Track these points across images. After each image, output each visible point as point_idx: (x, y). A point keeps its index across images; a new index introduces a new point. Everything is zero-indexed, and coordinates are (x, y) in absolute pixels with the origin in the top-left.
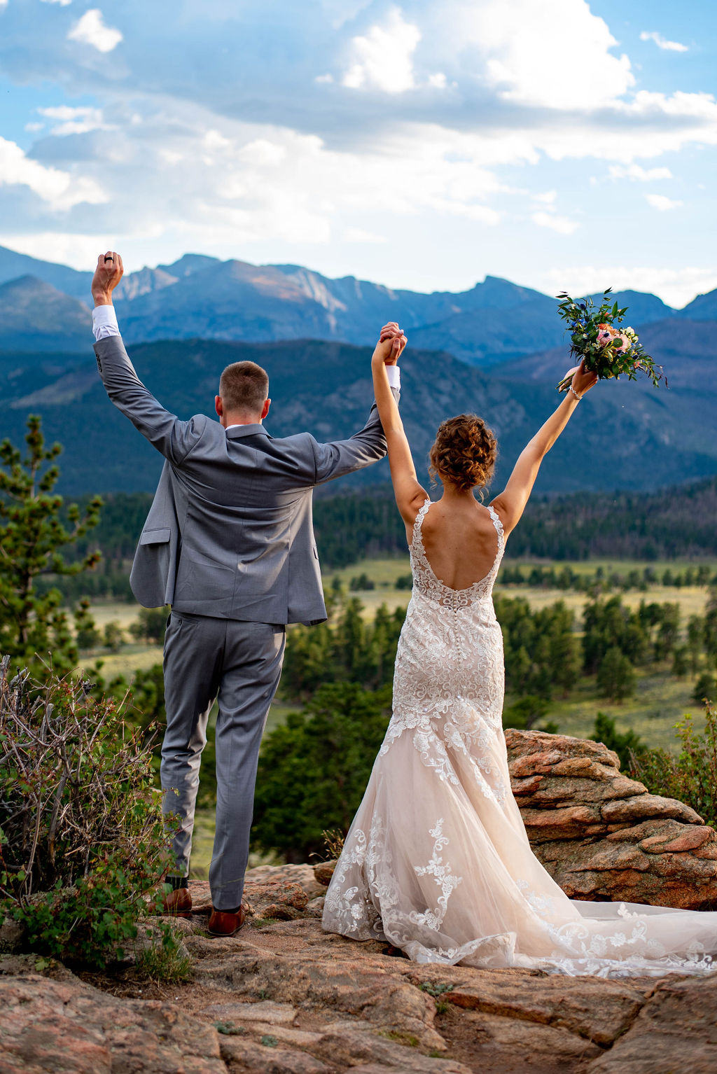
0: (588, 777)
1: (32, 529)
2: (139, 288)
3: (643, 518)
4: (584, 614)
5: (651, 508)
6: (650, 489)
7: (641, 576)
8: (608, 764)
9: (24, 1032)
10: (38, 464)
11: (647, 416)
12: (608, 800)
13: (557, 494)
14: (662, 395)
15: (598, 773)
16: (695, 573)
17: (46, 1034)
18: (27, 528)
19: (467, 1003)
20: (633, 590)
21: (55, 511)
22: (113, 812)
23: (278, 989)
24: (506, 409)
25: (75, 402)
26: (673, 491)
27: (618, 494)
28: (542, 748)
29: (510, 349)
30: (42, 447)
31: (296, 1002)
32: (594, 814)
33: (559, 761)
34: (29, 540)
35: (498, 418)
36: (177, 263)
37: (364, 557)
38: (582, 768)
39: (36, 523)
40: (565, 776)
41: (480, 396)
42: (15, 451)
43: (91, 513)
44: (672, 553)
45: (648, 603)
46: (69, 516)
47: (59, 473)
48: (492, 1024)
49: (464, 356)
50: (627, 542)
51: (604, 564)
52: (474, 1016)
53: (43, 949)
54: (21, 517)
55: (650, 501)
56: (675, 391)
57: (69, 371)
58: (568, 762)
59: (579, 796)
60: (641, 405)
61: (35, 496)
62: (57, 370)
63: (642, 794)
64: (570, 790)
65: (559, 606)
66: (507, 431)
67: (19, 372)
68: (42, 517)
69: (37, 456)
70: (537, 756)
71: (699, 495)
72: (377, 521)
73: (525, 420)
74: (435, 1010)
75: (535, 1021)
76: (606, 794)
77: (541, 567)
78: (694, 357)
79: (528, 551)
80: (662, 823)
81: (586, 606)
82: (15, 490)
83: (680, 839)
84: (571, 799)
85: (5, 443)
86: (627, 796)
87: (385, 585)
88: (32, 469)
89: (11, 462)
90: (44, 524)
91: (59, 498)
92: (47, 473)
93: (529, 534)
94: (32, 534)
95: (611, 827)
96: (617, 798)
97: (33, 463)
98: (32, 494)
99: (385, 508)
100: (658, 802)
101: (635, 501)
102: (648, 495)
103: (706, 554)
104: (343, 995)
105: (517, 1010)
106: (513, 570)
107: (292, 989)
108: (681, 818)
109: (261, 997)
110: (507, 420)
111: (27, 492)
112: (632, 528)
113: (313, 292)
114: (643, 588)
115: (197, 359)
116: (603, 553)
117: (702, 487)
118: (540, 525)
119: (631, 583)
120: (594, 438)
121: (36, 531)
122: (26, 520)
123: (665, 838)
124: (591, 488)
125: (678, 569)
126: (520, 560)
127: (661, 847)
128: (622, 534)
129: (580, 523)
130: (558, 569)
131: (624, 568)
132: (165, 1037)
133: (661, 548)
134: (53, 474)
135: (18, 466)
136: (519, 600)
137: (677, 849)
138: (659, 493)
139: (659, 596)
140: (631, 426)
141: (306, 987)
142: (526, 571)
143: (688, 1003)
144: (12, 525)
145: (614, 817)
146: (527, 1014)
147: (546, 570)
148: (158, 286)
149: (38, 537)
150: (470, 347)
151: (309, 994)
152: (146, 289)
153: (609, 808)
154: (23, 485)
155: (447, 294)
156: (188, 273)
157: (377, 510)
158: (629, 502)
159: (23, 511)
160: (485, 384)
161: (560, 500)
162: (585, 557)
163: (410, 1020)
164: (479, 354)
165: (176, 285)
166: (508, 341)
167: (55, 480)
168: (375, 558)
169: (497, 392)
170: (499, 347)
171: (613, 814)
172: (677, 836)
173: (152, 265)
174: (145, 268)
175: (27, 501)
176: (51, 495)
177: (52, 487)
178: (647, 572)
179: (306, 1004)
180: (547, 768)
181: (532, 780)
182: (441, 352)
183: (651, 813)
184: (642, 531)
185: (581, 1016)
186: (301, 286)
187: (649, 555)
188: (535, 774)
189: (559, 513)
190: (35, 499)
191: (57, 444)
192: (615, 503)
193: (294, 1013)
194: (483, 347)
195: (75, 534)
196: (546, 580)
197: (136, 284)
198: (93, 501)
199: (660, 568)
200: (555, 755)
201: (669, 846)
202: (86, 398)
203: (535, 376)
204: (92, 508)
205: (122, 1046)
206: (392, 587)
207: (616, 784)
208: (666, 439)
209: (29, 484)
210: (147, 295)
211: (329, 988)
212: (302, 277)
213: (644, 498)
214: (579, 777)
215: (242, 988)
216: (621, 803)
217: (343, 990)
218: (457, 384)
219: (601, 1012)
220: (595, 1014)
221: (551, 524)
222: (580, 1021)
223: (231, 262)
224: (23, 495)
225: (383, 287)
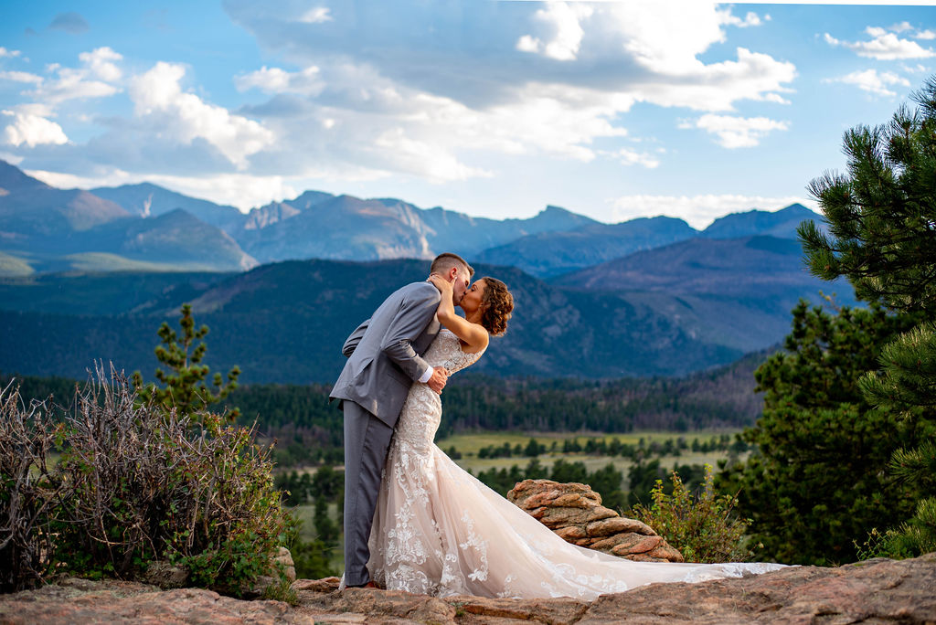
0: (577, 507)
1: (186, 392)
2: (269, 218)
3: (676, 398)
4: (630, 476)
5: (682, 390)
6: (681, 374)
7: (675, 444)
8: (592, 498)
9: (189, 611)
10: (189, 342)
11: (677, 317)
12: (591, 521)
13: (606, 381)
14: (690, 300)
15: (584, 503)
16: (718, 441)
17: (203, 612)
18: (182, 391)
19: (476, 611)
20: (669, 455)
21: (203, 378)
22: (247, 503)
23: (354, 605)
24: (565, 312)
25: (217, 311)
26: (700, 376)
27: (655, 379)
28: (546, 490)
29: (567, 264)
30: (192, 329)
31: (366, 612)
32: (581, 531)
33: (558, 496)
34: (183, 401)
35: (558, 319)
36: (299, 198)
37: (452, 433)
38: (573, 501)
39: (189, 387)
40: (561, 507)
41: (544, 303)
42: (172, 332)
43: (231, 379)
44: (699, 426)
45: (680, 465)
46: (214, 381)
47: (206, 349)
48: (492, 621)
49: (530, 270)
50: (663, 417)
51: (645, 435)
52: (482, 618)
53: (200, 584)
54: (177, 382)
55: (681, 384)
56: (699, 295)
57: (213, 286)
58: (564, 497)
59: (571, 519)
60: (672, 308)
61: (188, 366)
62: (203, 285)
63: (615, 517)
64: (565, 516)
65: (610, 469)
66: (566, 330)
67: (172, 288)
68: (193, 382)
69: (189, 335)
70: (543, 494)
71: (720, 379)
72: (463, 404)
73: (580, 321)
74: (455, 613)
75: (520, 618)
76: (590, 518)
77: (595, 438)
78: (716, 269)
79: (584, 425)
80: (628, 535)
81: (631, 468)
82: (172, 362)
83: (640, 544)
84: (566, 522)
85: (163, 326)
86: (603, 518)
87: (470, 455)
88: (186, 345)
89: (168, 341)
90: (195, 388)
91: (206, 367)
92: (197, 349)
93: (585, 412)
94: (185, 396)
95: (593, 540)
96: (597, 520)
97: (186, 341)
98: (186, 365)
99: (469, 393)
100: (625, 521)
101: (669, 384)
102: (679, 380)
103: (727, 426)
104: (396, 607)
105: (508, 612)
106: (572, 441)
107: (363, 605)
108: (641, 532)
109: (342, 611)
110: (566, 321)
111: (181, 364)
112: (668, 406)
113: (409, 220)
114: (677, 454)
115: (316, 275)
116: (644, 427)
117: (722, 373)
118: (594, 405)
119: (667, 449)
120: (635, 335)
121: (189, 394)
122: (181, 385)
123: (629, 544)
124: (634, 375)
125: (704, 438)
126: (578, 433)
127: (626, 550)
128: (659, 411)
129: (625, 403)
130: (608, 440)
131: (661, 438)
132: (280, 619)
133: (690, 421)
134: (202, 350)
135: (174, 344)
136: (577, 465)
137: (637, 551)
138: (688, 377)
139: (689, 459)
140: (665, 325)
141: (372, 603)
142: (583, 442)
143: (616, 603)
144: (170, 388)
145: (595, 533)
146: (515, 614)
147: (598, 441)
148: (284, 217)
149: (190, 399)
150: (536, 263)
151: (374, 607)
152: (275, 220)
153: (591, 527)
154: (179, 358)
155: (516, 221)
156: (308, 206)
157: (462, 395)
158: (664, 385)
159: (178, 378)
160: (548, 293)
161: (609, 384)
162: (630, 430)
163: (438, 615)
164: (543, 269)
165: (299, 215)
166: (565, 258)
167: (203, 354)
168: (461, 434)
169: (557, 299)
170: (558, 262)
171: (594, 530)
172: (637, 542)
173: (279, 200)
174: (273, 202)
175: (182, 370)
176: (201, 365)
177: (201, 360)
178: (680, 440)
179: (372, 613)
180: (550, 502)
181: (539, 510)
182: (512, 267)
183: (620, 529)
184: (675, 409)
185: (548, 614)
186: (399, 216)
187: (681, 428)
188: (541, 506)
189: (607, 396)
190: (187, 369)
191: (205, 326)
192: (654, 387)
193: (365, 618)
194: (546, 263)
195: (219, 396)
196: (598, 449)
197: (266, 215)
198: (232, 370)
199: (689, 438)
200: (555, 493)
201: (631, 550)
202: (227, 308)
203: (588, 285)
204: (232, 376)
205: (252, 620)
206: (475, 457)
207: (596, 510)
208: (693, 335)
209: (183, 357)
210: (275, 224)
211: (387, 603)
212: (400, 208)
213: (676, 382)
214: (571, 507)
215: (331, 608)
216: (599, 522)
217: (396, 603)
218: (525, 292)
219: (562, 611)
220: (558, 612)
221: (602, 404)
222: (547, 617)
223: (343, 197)
224: (178, 366)
225: (465, 215)
